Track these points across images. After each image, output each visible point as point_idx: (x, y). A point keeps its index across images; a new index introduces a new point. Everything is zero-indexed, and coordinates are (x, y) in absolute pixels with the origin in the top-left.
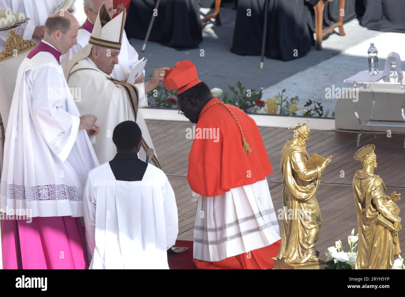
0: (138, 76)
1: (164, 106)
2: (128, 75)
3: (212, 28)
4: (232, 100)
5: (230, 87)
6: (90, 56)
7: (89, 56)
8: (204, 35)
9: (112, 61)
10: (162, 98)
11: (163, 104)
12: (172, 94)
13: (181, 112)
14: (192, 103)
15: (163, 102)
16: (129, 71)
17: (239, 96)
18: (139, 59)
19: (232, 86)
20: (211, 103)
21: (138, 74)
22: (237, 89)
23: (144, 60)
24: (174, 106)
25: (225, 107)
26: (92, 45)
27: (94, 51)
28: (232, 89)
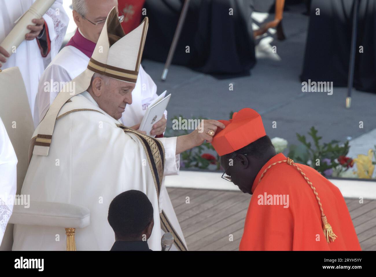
0: (157, 120)
1: (197, 166)
2: (142, 118)
3: (272, 44)
4: (302, 157)
5: (299, 136)
6: (90, 90)
7: (88, 90)
8: (258, 54)
9: (122, 99)
10: (193, 154)
11: (194, 163)
12: (209, 148)
13: (225, 175)
14: (243, 162)
15: (195, 159)
16: (143, 113)
17: (313, 151)
18: (159, 93)
19: (302, 135)
20: (274, 163)
21: (156, 117)
22: (310, 139)
23: (166, 95)
24: (211, 167)
25: (295, 168)
26: (92, 73)
27: (96, 83)
28: (303, 139)
